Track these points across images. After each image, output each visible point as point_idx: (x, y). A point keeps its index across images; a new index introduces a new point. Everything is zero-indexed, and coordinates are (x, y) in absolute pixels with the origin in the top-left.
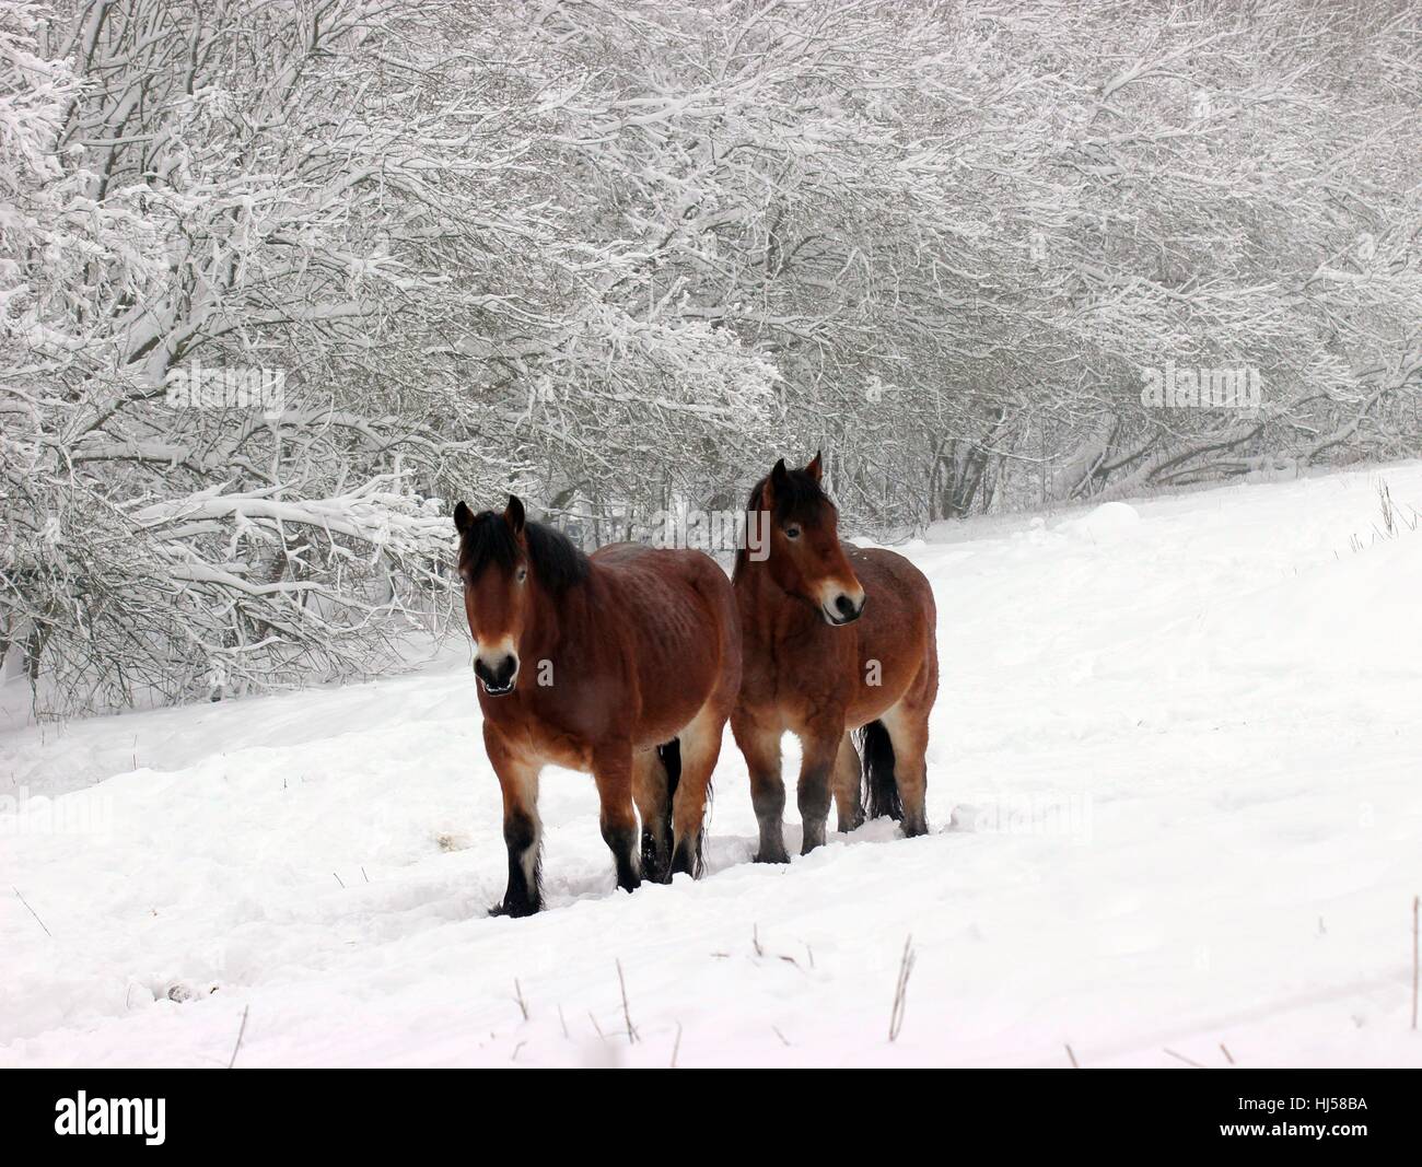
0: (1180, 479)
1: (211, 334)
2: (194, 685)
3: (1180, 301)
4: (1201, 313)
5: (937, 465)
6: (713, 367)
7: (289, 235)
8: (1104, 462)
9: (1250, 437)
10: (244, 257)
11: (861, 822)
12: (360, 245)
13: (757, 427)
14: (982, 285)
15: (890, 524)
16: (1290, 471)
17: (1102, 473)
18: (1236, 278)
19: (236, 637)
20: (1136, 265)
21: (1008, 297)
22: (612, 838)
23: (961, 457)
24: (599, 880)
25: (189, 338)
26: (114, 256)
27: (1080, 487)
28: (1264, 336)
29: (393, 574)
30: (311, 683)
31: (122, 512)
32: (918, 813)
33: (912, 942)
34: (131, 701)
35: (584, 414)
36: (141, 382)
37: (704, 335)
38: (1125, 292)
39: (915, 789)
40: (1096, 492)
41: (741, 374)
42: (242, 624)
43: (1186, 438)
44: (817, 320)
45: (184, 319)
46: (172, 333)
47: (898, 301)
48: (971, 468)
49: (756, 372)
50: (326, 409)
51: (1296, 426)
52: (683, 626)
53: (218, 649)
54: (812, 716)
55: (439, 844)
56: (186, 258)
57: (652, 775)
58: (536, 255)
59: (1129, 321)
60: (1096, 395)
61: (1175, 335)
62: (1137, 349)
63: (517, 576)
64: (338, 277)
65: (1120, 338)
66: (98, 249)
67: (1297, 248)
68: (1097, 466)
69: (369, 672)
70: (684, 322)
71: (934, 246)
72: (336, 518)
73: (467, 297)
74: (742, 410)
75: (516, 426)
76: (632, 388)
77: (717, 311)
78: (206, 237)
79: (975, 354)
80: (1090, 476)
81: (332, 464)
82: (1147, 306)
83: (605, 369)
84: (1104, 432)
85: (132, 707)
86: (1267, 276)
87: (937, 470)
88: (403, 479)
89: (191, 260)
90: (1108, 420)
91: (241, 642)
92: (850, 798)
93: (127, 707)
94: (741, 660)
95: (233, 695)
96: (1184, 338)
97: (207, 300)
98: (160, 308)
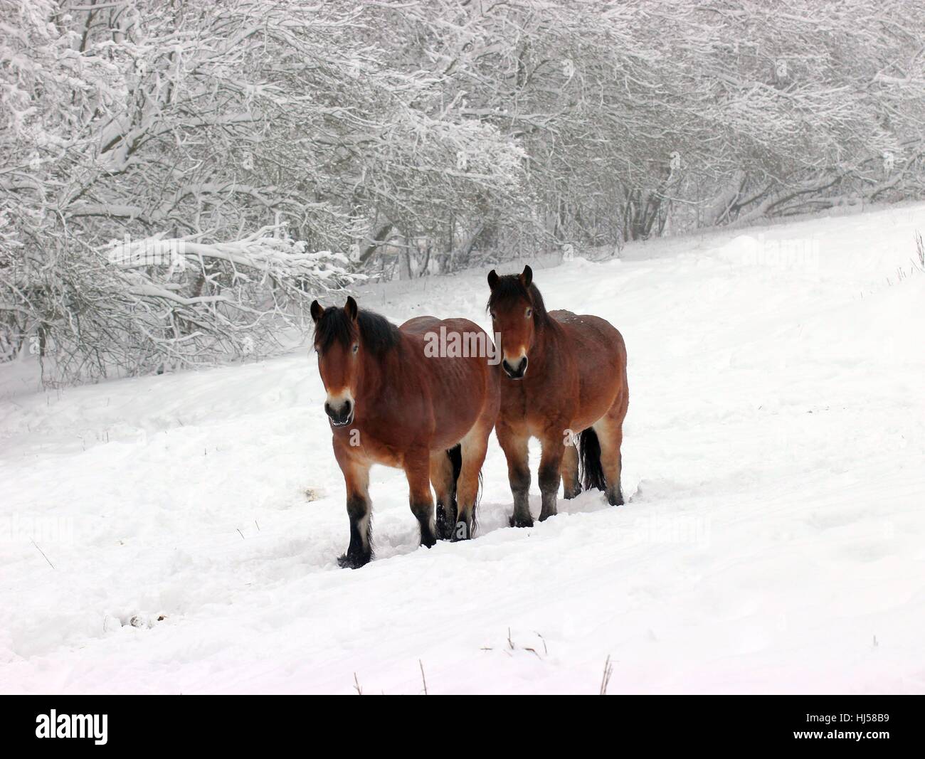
0: (787, 211)
1: (155, 134)
2: (146, 363)
3: (787, 98)
4: (800, 106)
5: (629, 203)
6: (482, 149)
7: (205, 69)
8: (738, 200)
9: (832, 184)
10: (176, 85)
11: (579, 492)
12: (251, 75)
13: (511, 188)
14: (657, 92)
15: (599, 244)
16: (858, 207)
17: (736, 208)
18: (822, 82)
19: (173, 332)
20: (758, 75)
21: (674, 98)
22: (417, 511)
23: (644, 201)
24: (409, 535)
25: (141, 137)
26: (91, 88)
27: (722, 217)
28: (842, 120)
29: (275, 290)
30: (222, 362)
31: (98, 253)
32: (616, 486)
33: (610, 659)
34: (105, 374)
35: (398, 180)
36: (111, 168)
37: (476, 128)
38: (750, 93)
39: (614, 470)
40: (732, 221)
41: (501, 153)
42: (177, 323)
43: (791, 187)
44: (549, 116)
45: (138, 124)
46: (130, 134)
47: (602, 101)
48: (651, 206)
49: (510, 152)
50: (231, 182)
51: (862, 178)
52: (461, 372)
53: (161, 340)
54: (548, 427)
55: (305, 495)
56: (139, 86)
57: (443, 466)
58: (366, 80)
59: (753, 111)
60: (732, 159)
61: (783, 121)
62: (758, 130)
63: (352, 349)
64: (238, 97)
65: (747, 122)
66: (81, 83)
67: (862, 62)
68: (733, 203)
69: (259, 355)
70: (463, 120)
71: (625, 66)
72: (237, 254)
73: (322, 109)
74: (501, 177)
75: (355, 187)
76: (430, 163)
77: (484, 111)
78: (152, 72)
79: (653, 136)
80: (728, 209)
81: (235, 216)
82: (764, 102)
83: (412, 150)
84: (737, 184)
85: (105, 377)
86: (843, 80)
87: (629, 208)
88: (281, 228)
89: (142, 87)
90: (739, 175)
91: (176, 336)
92: (572, 476)
93: (102, 377)
94: (500, 392)
95: (171, 370)
96: (789, 122)
97: (152, 113)
98: (122, 117)
